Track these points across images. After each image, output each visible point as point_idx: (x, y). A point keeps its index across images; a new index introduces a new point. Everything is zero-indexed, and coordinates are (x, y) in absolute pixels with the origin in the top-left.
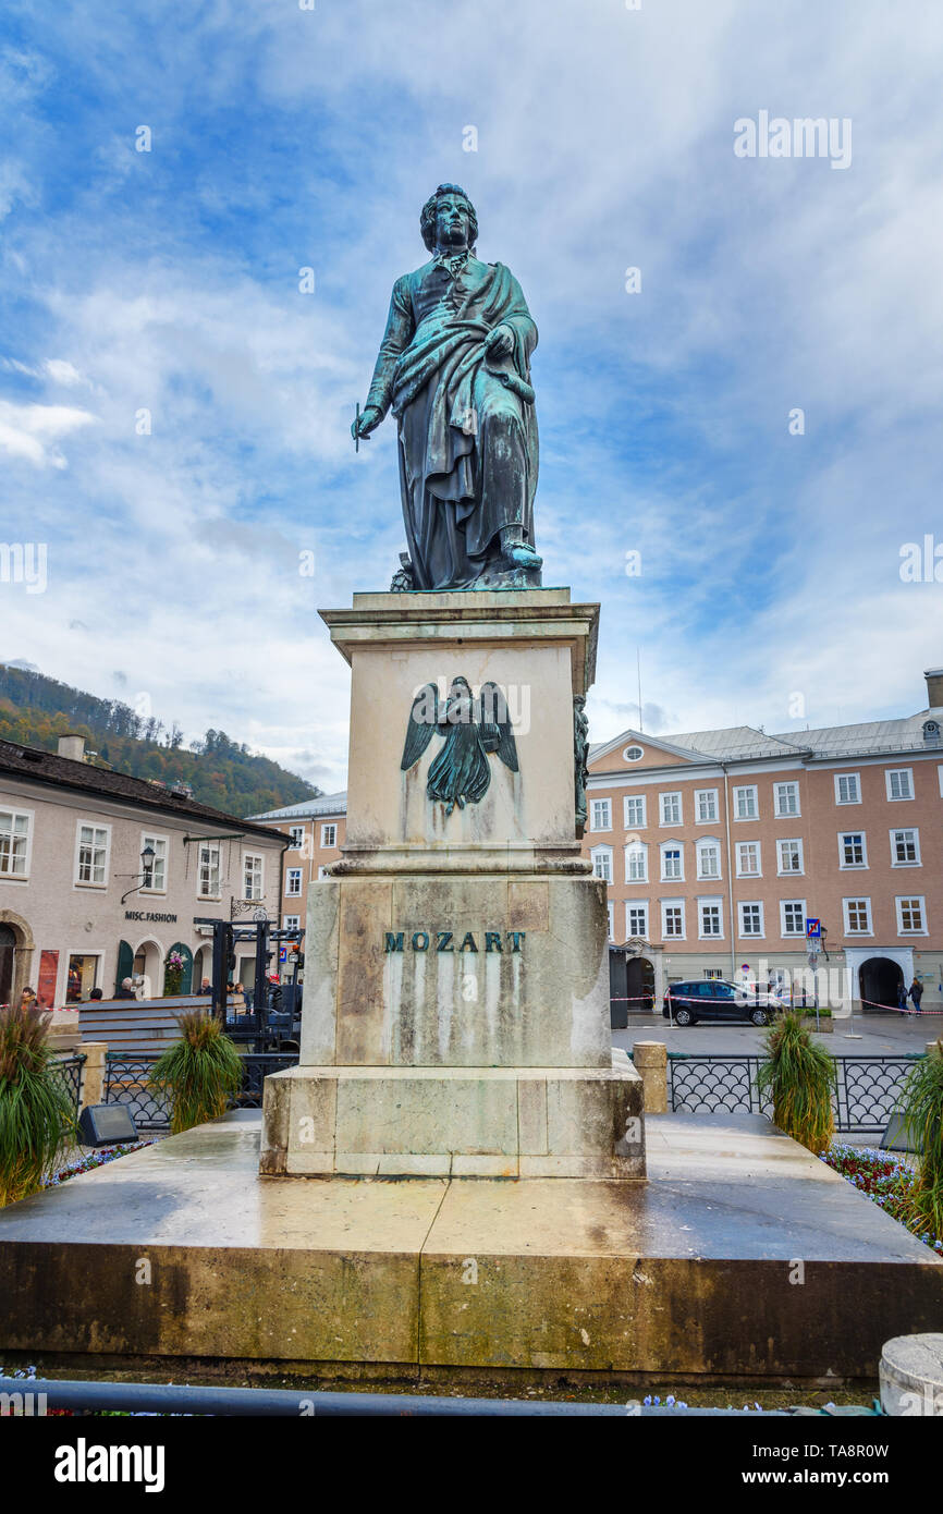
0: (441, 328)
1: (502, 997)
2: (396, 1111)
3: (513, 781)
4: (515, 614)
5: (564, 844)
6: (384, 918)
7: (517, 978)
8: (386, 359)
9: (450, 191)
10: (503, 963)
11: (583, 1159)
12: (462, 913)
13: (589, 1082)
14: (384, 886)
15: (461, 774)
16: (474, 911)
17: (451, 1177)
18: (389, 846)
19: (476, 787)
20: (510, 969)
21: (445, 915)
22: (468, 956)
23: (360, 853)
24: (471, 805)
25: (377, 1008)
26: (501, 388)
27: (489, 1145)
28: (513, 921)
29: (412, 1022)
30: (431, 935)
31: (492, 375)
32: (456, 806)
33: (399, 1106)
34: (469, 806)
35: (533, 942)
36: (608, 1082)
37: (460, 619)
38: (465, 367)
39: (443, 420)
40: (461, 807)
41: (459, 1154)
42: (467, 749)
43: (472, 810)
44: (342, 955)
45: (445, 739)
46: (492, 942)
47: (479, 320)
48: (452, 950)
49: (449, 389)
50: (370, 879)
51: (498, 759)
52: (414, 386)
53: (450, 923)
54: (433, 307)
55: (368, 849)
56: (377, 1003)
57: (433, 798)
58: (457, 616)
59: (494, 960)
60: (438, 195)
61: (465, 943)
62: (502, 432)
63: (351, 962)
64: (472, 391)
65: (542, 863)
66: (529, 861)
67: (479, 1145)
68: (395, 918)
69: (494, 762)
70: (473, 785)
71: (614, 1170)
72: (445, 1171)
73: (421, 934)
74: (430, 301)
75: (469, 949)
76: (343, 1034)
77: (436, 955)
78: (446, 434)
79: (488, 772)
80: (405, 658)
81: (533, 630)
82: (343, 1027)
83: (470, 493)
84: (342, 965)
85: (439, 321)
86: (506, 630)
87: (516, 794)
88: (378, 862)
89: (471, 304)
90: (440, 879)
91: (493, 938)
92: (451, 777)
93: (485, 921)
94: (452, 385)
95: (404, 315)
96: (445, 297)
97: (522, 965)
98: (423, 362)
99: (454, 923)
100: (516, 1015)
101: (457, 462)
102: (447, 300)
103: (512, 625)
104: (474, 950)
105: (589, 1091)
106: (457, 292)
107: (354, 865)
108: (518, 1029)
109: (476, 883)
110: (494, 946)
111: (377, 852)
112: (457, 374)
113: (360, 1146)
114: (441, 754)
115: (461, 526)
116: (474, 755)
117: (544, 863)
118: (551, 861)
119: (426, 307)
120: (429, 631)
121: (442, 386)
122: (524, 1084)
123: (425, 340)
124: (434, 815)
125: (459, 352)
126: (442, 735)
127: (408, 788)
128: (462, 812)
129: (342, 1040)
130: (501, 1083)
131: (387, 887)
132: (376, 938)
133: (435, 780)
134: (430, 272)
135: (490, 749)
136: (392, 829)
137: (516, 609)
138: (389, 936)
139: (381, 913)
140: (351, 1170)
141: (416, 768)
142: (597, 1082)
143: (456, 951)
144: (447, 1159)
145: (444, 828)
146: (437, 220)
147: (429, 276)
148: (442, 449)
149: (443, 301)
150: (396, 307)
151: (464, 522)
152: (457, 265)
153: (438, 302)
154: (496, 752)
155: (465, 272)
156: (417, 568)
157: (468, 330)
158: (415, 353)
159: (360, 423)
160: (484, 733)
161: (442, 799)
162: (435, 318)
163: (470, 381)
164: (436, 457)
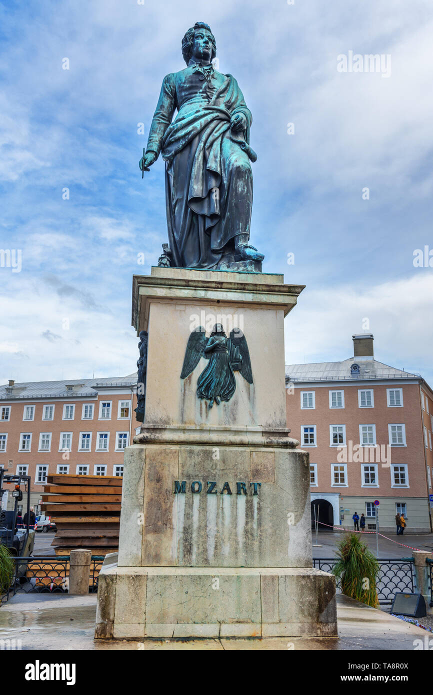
0: (201, 109)
1: (247, 523)
2: (185, 595)
3: (249, 389)
4: (254, 288)
5: (280, 429)
6: (173, 471)
7: (256, 511)
8: (159, 123)
9: (202, 26)
10: (247, 502)
11: (300, 625)
12: (222, 470)
13: (304, 577)
14: (174, 451)
15: (219, 383)
16: (229, 469)
17: (220, 638)
18: (172, 427)
19: (226, 392)
20: (252, 506)
21: (212, 471)
22: (226, 497)
23: (155, 430)
25: (169, 529)
26: (240, 150)
27: (242, 617)
28: (254, 475)
29: (191, 538)
30: (203, 483)
31: (234, 141)
32: (215, 405)
33: (187, 593)
34: (223, 403)
35: (266, 489)
36: (315, 577)
37: (221, 288)
38: (217, 135)
39: (202, 165)
40: (218, 403)
41: (224, 623)
42: (223, 368)
43: (224, 406)
44: (146, 495)
45: (208, 361)
46: (241, 488)
47: (222, 107)
48: (216, 493)
49: (206, 147)
50: (164, 447)
51: (240, 375)
52: (182, 142)
53: (215, 476)
54: (194, 95)
55: (160, 427)
56: (168, 526)
57: (201, 397)
58: (219, 286)
59: (242, 500)
60: (195, 28)
61: (224, 489)
62: (242, 177)
63: (152, 500)
64: (221, 150)
65: (268, 440)
66: (260, 439)
67: (238, 616)
68: (180, 471)
69: (238, 377)
70: (225, 390)
71: (319, 631)
72: (216, 634)
73: (197, 482)
74: (191, 91)
75: (227, 493)
76: (147, 546)
77: (206, 496)
78: (203, 174)
79: (234, 383)
80: (184, 309)
81: (265, 298)
82: (146, 541)
83: (217, 211)
84: (146, 500)
85: (198, 104)
86: (248, 297)
87: (251, 397)
88: (167, 436)
89: (218, 97)
90: (207, 448)
91: (241, 486)
92: (213, 385)
93: (236, 476)
94: (208, 144)
95: (170, 98)
96: (201, 91)
97: (259, 503)
98: (190, 128)
99: (217, 476)
100: (255, 534)
101: (210, 192)
102: (203, 92)
103: (252, 294)
104: (230, 493)
105: (303, 582)
106: (209, 88)
107: (152, 437)
108: (256, 543)
109: (231, 451)
110: (242, 491)
111: (165, 429)
112: (211, 138)
113: (162, 618)
114: (206, 370)
115: (208, 232)
116: (227, 371)
117: (270, 441)
118: (275, 439)
119: (187, 95)
120: (201, 294)
121: (202, 144)
122: (263, 578)
123: (190, 115)
124: (201, 408)
125: (212, 125)
126: (207, 358)
127: (185, 390)
128: (218, 407)
129: (146, 550)
130: (251, 577)
131: (175, 452)
132: (169, 484)
133: (202, 386)
134: (191, 74)
135: (236, 369)
136: (174, 414)
137: (256, 285)
138: (176, 483)
139: (171, 469)
140: (155, 635)
141: (190, 378)
142: (309, 577)
143: (218, 494)
144: (217, 626)
145: (207, 416)
146: (194, 43)
147: (190, 76)
148: (200, 183)
149: (200, 93)
150: (166, 92)
151: (210, 229)
152: (208, 72)
153: (196, 93)
154: (240, 370)
155: (213, 77)
156: (174, 254)
157: (216, 112)
158: (184, 122)
159: (145, 160)
160: (233, 359)
161: (207, 398)
162: (195, 102)
163: (219, 142)
164: (195, 187)
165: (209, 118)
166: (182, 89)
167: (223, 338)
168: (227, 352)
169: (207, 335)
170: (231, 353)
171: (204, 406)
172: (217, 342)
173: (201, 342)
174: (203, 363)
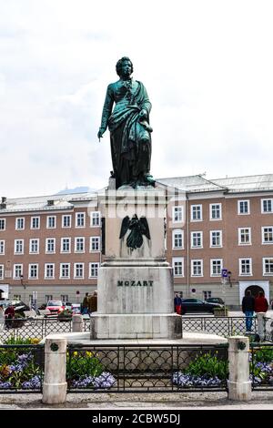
0: (125, 107)
1: (147, 297)
3: (149, 242)
5: (162, 258)
6: (117, 278)
7: (151, 292)
9: (126, 59)
10: (148, 288)
11: (168, 334)
12: (138, 276)
14: (117, 269)
15: (136, 240)
17: (137, 338)
18: (117, 258)
19: (139, 244)
21: (133, 277)
22: (139, 287)
23: (109, 261)
24: (138, 248)
26: (144, 130)
27: (146, 331)
28: (150, 278)
29: (125, 303)
30: (129, 282)
31: (140, 124)
32: (134, 249)
35: (155, 283)
36: (174, 316)
38: (133, 121)
39: (127, 137)
40: (136, 249)
41: (139, 333)
42: (137, 234)
45: (131, 231)
46: (145, 283)
47: (136, 106)
48: (135, 285)
50: (113, 268)
54: (122, 99)
55: (111, 259)
56: (116, 298)
57: (128, 246)
61: (138, 284)
63: (109, 288)
64: (135, 129)
65: (156, 263)
66: (153, 263)
68: (120, 277)
69: (144, 237)
71: (175, 336)
74: (121, 96)
77: (131, 287)
79: (142, 240)
82: (107, 304)
87: (150, 246)
89: (134, 99)
90: (131, 268)
92: (133, 241)
93: (143, 278)
94: (129, 126)
95: (111, 98)
97: (152, 289)
99: (135, 279)
100: (151, 301)
101: (131, 149)
104: (141, 285)
105: (169, 319)
106: (129, 95)
107: (109, 264)
108: (151, 304)
109: (141, 269)
111: (114, 260)
112: (131, 123)
114: (130, 235)
116: (139, 235)
118: (159, 263)
119: (120, 98)
121: (126, 126)
122: (153, 317)
123: (120, 111)
124: (129, 251)
125: (131, 116)
126: (130, 229)
127: (121, 243)
130: (148, 317)
133: (129, 242)
135: (143, 234)
136: (117, 255)
138: (119, 282)
142: (171, 316)
144: (136, 334)
145: (131, 254)
146: (122, 68)
147: (120, 88)
148: (126, 145)
149: (125, 97)
150: (109, 94)
151: (132, 166)
153: (123, 97)
154: (145, 234)
155: (131, 88)
157: (133, 109)
159: (100, 132)
160: (141, 229)
161: (131, 246)
162: (123, 103)
163: (134, 125)
164: (124, 147)
165: (129, 112)
166: (116, 94)
167: (137, 221)
168: (139, 226)
169: (131, 219)
170: (141, 226)
172: (134, 223)
173: (128, 222)
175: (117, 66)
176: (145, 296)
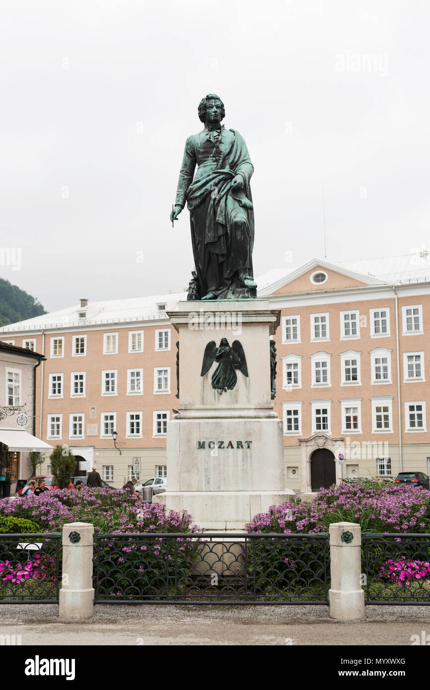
1: (243, 465)
2: (205, 507)
3: (246, 381)
4: (246, 313)
5: (266, 406)
6: (197, 436)
7: (249, 458)
8: (184, 179)
9: (212, 98)
10: (243, 452)
12: (228, 434)
13: (276, 496)
14: (196, 423)
15: (226, 378)
16: (232, 433)
17: (226, 530)
18: (197, 406)
19: (231, 383)
20: (246, 455)
21: (221, 435)
22: (230, 450)
24: (230, 390)
25: (196, 470)
26: (239, 207)
27: (240, 518)
28: (247, 436)
29: (209, 475)
30: (215, 442)
31: (235, 199)
32: (224, 392)
33: (206, 505)
34: (229, 391)
35: (255, 444)
36: (283, 495)
38: (222, 194)
39: (213, 218)
40: (226, 391)
41: (229, 521)
42: (228, 368)
44: (181, 450)
45: (218, 364)
46: (240, 445)
47: (227, 170)
48: (224, 448)
49: (215, 204)
50: (190, 421)
52: (199, 200)
53: (223, 437)
54: (207, 159)
55: (189, 408)
56: (195, 468)
57: (214, 387)
59: (240, 450)
60: (207, 99)
61: (229, 445)
62: (240, 229)
63: (185, 453)
64: (226, 206)
66: (252, 413)
67: (236, 518)
68: (201, 436)
69: (239, 373)
73: (212, 442)
74: (205, 155)
75: (230, 447)
76: (183, 480)
77: (218, 450)
78: (214, 226)
79: (236, 378)
81: (254, 319)
82: (182, 477)
83: (225, 252)
84: (181, 454)
85: (209, 167)
87: (247, 386)
88: (193, 414)
89: (224, 160)
90: (218, 420)
91: (240, 443)
92: (221, 380)
93: (236, 437)
94: (216, 202)
95: (191, 157)
97: (251, 454)
98: (203, 190)
100: (248, 472)
101: (219, 238)
103: (245, 317)
104: (232, 447)
105: (276, 498)
106: (217, 153)
107: (184, 415)
108: (249, 477)
109: (232, 422)
110: (240, 446)
111: (192, 409)
112: (218, 197)
114: (217, 370)
115: (221, 265)
116: (230, 370)
117: (259, 414)
118: (262, 413)
119: (203, 157)
121: (212, 202)
122: (252, 497)
123: (204, 178)
125: (219, 186)
126: (217, 362)
127: (204, 383)
129: (182, 482)
130: (245, 497)
131: (198, 424)
132: (195, 444)
133: (215, 380)
135: (237, 368)
136: (198, 401)
137: (247, 311)
138: (199, 443)
139: (196, 434)
141: (207, 375)
143: (225, 448)
144: (225, 523)
145: (219, 400)
146: (206, 112)
147: (204, 143)
148: (212, 231)
149: (211, 157)
150: (187, 153)
151: (222, 263)
152: (217, 138)
153: (209, 157)
154: (240, 369)
155: (221, 142)
156: (200, 279)
157: (222, 175)
158: (199, 184)
159: (174, 213)
160: (234, 361)
161: (218, 388)
162: (207, 166)
163: (224, 200)
164: (209, 235)
165: (216, 180)
166: (199, 152)
167: (228, 348)
168: (231, 357)
169: (218, 346)
170: (233, 357)
171: (216, 393)
172: (223, 351)
173: (213, 351)
174: (215, 365)
175: (199, 109)
176: (240, 464)
